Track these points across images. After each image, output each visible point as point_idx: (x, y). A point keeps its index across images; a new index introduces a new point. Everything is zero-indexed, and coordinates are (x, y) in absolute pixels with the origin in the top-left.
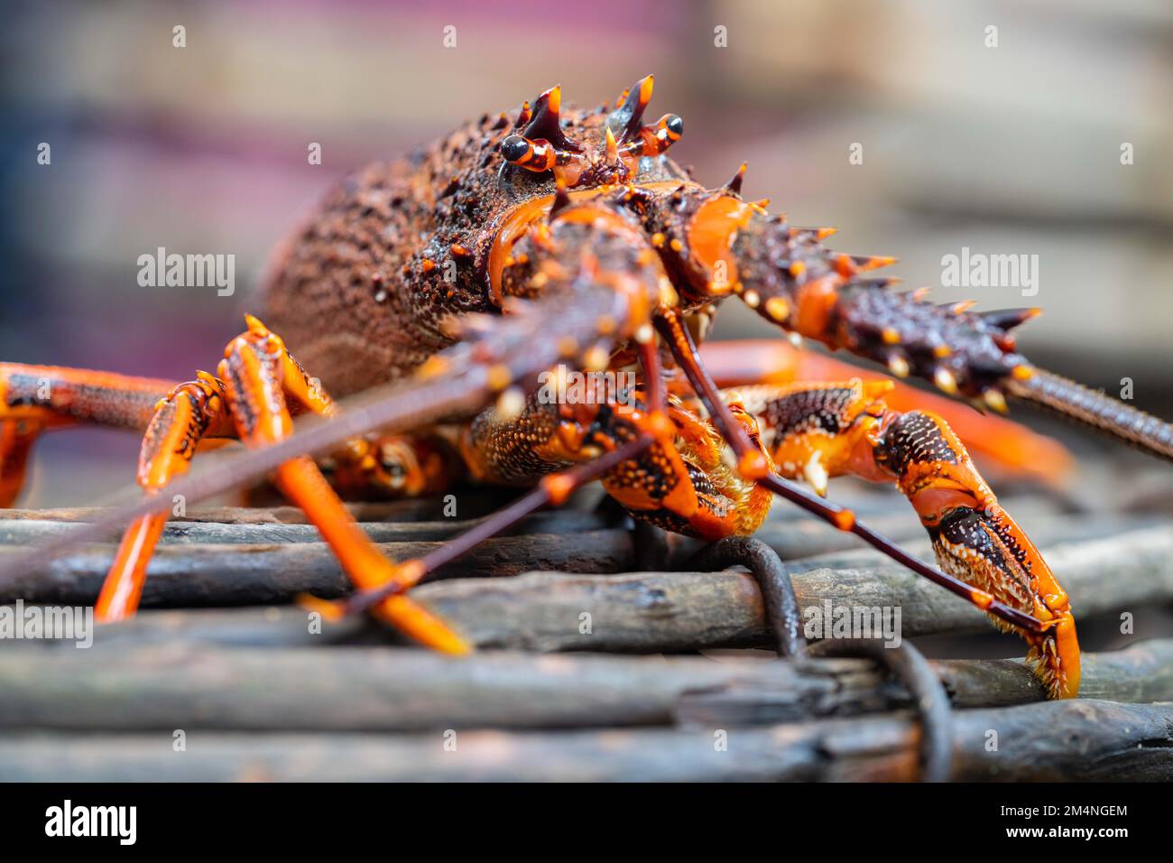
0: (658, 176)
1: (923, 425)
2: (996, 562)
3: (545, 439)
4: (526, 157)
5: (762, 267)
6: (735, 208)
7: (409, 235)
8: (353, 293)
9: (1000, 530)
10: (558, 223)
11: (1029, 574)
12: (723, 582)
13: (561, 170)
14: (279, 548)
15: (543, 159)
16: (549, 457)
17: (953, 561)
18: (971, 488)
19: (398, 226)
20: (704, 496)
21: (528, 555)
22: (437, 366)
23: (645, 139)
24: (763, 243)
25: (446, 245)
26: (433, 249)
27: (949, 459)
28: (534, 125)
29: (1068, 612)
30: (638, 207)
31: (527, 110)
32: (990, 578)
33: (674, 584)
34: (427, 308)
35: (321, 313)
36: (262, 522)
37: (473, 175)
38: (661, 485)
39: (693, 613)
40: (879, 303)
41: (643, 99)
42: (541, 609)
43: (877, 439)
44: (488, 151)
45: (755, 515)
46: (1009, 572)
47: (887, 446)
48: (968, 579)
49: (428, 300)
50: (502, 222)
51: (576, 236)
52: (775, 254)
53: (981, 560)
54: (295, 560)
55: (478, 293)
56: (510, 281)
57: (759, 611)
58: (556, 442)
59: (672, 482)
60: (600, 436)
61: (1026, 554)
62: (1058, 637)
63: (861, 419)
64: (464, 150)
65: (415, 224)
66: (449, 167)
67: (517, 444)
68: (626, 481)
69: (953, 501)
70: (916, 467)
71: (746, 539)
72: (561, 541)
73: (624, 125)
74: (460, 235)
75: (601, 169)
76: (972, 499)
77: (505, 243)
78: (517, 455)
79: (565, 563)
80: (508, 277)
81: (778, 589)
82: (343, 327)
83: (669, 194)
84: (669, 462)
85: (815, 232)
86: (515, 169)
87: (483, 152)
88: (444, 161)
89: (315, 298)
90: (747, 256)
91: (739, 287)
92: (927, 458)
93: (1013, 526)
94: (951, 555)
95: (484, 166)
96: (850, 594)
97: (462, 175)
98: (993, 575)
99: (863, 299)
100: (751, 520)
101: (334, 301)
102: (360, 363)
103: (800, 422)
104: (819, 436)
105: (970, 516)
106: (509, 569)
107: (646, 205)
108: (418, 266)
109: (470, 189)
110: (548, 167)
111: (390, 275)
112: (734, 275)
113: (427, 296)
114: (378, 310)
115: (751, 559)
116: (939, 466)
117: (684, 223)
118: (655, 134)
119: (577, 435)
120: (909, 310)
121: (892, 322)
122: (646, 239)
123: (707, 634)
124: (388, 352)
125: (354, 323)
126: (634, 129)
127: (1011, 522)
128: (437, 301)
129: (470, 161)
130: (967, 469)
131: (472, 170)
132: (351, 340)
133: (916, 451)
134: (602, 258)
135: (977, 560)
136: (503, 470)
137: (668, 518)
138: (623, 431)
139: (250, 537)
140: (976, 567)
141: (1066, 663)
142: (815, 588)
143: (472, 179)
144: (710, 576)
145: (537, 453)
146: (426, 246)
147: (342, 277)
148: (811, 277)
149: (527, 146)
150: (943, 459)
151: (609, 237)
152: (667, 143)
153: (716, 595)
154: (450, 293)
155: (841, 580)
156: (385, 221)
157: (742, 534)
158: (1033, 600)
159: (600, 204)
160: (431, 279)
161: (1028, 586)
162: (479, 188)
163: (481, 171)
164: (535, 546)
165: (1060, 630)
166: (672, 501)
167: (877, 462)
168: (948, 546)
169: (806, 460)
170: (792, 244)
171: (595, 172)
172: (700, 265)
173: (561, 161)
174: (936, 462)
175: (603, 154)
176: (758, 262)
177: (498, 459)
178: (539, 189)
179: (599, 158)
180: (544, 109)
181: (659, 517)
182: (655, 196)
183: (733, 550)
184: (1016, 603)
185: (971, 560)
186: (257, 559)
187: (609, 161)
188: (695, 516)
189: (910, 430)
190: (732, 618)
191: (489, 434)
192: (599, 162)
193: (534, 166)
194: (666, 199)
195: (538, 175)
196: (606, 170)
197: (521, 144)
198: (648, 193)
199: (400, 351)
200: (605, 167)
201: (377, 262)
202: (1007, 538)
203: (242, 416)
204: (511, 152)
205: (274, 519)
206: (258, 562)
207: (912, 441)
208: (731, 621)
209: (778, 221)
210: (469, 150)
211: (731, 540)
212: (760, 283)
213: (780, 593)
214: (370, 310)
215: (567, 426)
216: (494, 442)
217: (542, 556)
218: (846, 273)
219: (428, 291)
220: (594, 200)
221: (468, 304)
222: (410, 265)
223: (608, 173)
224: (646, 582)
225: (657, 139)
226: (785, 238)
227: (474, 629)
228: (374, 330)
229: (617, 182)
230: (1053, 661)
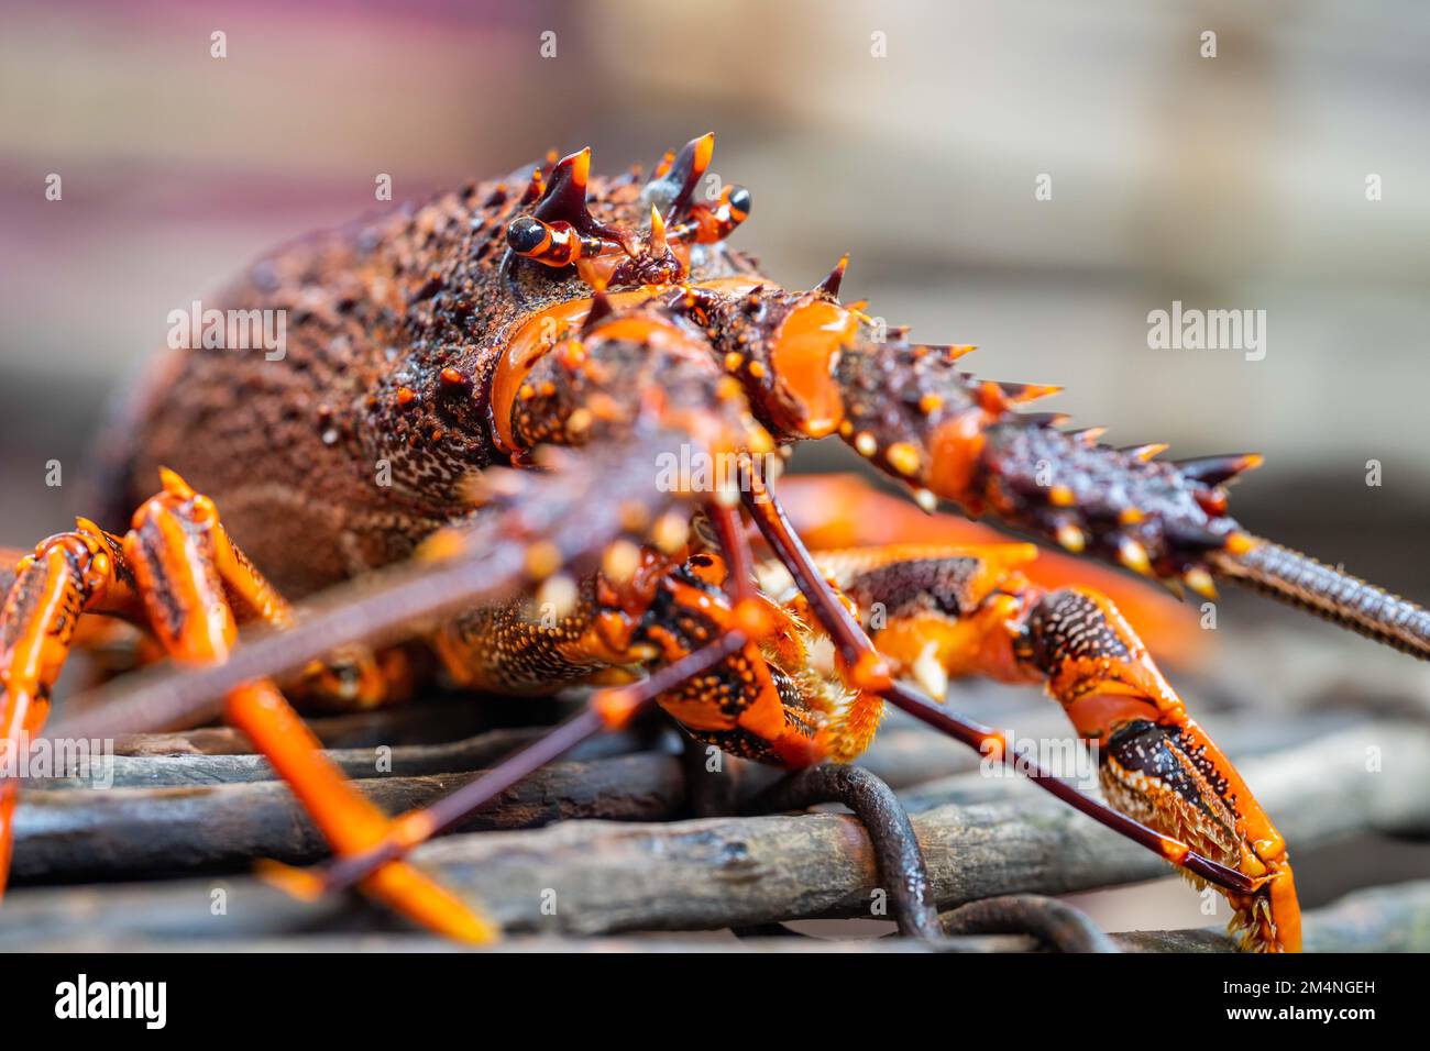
0: (716, 271)
1: (1081, 607)
2: (1188, 796)
3: (576, 635)
4: (543, 247)
5: (880, 400)
6: (835, 318)
7: (369, 352)
8: (285, 430)
9: (1193, 752)
10: (595, 341)
11: (1232, 812)
12: (820, 829)
13: (587, 263)
14: (206, 793)
15: (566, 248)
16: (579, 658)
17: (1127, 795)
18: (1152, 694)
19: (351, 339)
20: (791, 710)
21: (545, 792)
22: (449, 542)
23: (700, 220)
24: (878, 366)
25: (428, 368)
26: (409, 372)
27: (1119, 654)
28: (550, 203)
29: (1285, 863)
30: (697, 315)
31: (538, 181)
32: (1180, 817)
33: (758, 834)
34: (401, 453)
35: (237, 456)
36: (176, 753)
37: (462, 270)
38: (737, 697)
39: (784, 874)
40: (1040, 448)
41: (698, 165)
42: (584, 875)
43: (1017, 627)
44: (483, 238)
45: (859, 734)
46: (1207, 810)
47: (1032, 636)
48: (1149, 818)
49: (404, 443)
50: (509, 337)
51: (625, 358)
52: (897, 383)
53: (1167, 794)
54: (232, 809)
55: (475, 434)
56: (525, 419)
57: (869, 867)
58: (593, 639)
59: (753, 692)
60: (656, 631)
61: (1228, 785)
62: (1273, 897)
63: (993, 600)
64: (444, 234)
65: (377, 335)
66: (423, 258)
67: (533, 640)
68: (691, 692)
69: (1128, 712)
70: (1074, 667)
71: (846, 768)
72: (586, 772)
73: (670, 201)
74: (448, 353)
75: (645, 263)
76: (1153, 709)
77: (517, 367)
78: (531, 655)
79: (594, 802)
80: (523, 412)
81: (895, 838)
82: (271, 477)
83: (739, 296)
84: (749, 665)
85: (946, 350)
86: (523, 263)
87: (475, 238)
88: (412, 249)
89: (226, 435)
90: (857, 384)
91: (847, 428)
92: (1089, 653)
93: (1210, 747)
94: (1125, 786)
95: (478, 257)
96: (986, 841)
97: (446, 270)
98: (1185, 814)
99: (1020, 442)
100: (852, 741)
101: (256, 440)
102: (296, 526)
103: (904, 602)
104: (933, 623)
105: (1151, 733)
106: (521, 813)
107: (709, 312)
108: (388, 396)
109: (459, 290)
110: (571, 261)
111: (344, 407)
112: (839, 412)
113: (403, 438)
114: (324, 455)
115: (855, 797)
116: (1107, 664)
117: (764, 338)
118: (714, 213)
119: (625, 628)
120: (1082, 458)
121: (1061, 475)
122: (716, 361)
123: (801, 902)
124: (339, 513)
125: (289, 472)
126: (685, 206)
127: (1205, 739)
128: (417, 445)
129: (455, 250)
130: (1145, 670)
131: (459, 263)
132: (282, 494)
133: (1074, 643)
134: (670, 390)
135: (1162, 793)
136: (505, 674)
137: (743, 741)
138: (688, 623)
139: (164, 776)
140: (1160, 802)
141: (1284, 932)
142: (940, 833)
143: (462, 276)
144: (803, 821)
145: (563, 654)
146: (397, 369)
147: (270, 408)
148: (948, 414)
149: (543, 230)
150: (1112, 655)
151: (674, 361)
152: (730, 226)
153: (813, 847)
154: (437, 434)
155: (974, 822)
156: (330, 331)
157: (840, 761)
158: (1239, 847)
159: (651, 312)
160: (407, 414)
161: (1233, 829)
162: (472, 288)
163: (473, 264)
164: (553, 780)
165: (1275, 888)
166: (750, 718)
167: (1018, 658)
168: (1121, 773)
169: (916, 653)
170: (920, 368)
171: (636, 267)
172: (790, 397)
173: (588, 252)
174: (1102, 659)
175: (647, 242)
176: (872, 393)
177: (500, 660)
178: (557, 290)
179: (642, 248)
180: (565, 181)
181: (732, 740)
182: (721, 300)
183: (828, 783)
184: (1216, 851)
185: (1153, 793)
186: (180, 809)
187: (654, 252)
188: (781, 737)
189: (1063, 615)
190: (834, 878)
191: (488, 625)
192: (641, 253)
193: (553, 258)
194: (737, 303)
195: (557, 272)
196: (650, 264)
197: (535, 228)
198: (711, 296)
199: (357, 511)
200: (650, 259)
201: (321, 388)
202: (1202, 763)
203: (162, 611)
204: (521, 240)
205: (190, 747)
206: (185, 811)
207: (1066, 630)
208: (833, 882)
209: (895, 335)
210: (451, 234)
211: (823, 768)
212: (878, 421)
213: (900, 842)
214: (313, 456)
215: (608, 617)
216: (497, 636)
217: (563, 794)
218: (995, 408)
219: (404, 431)
220: (643, 306)
221: (461, 449)
222: (376, 395)
223: (654, 268)
224: (719, 832)
225: (717, 221)
226: (908, 359)
227: (496, 904)
228: (318, 482)
229: (668, 282)
230: (1266, 929)
